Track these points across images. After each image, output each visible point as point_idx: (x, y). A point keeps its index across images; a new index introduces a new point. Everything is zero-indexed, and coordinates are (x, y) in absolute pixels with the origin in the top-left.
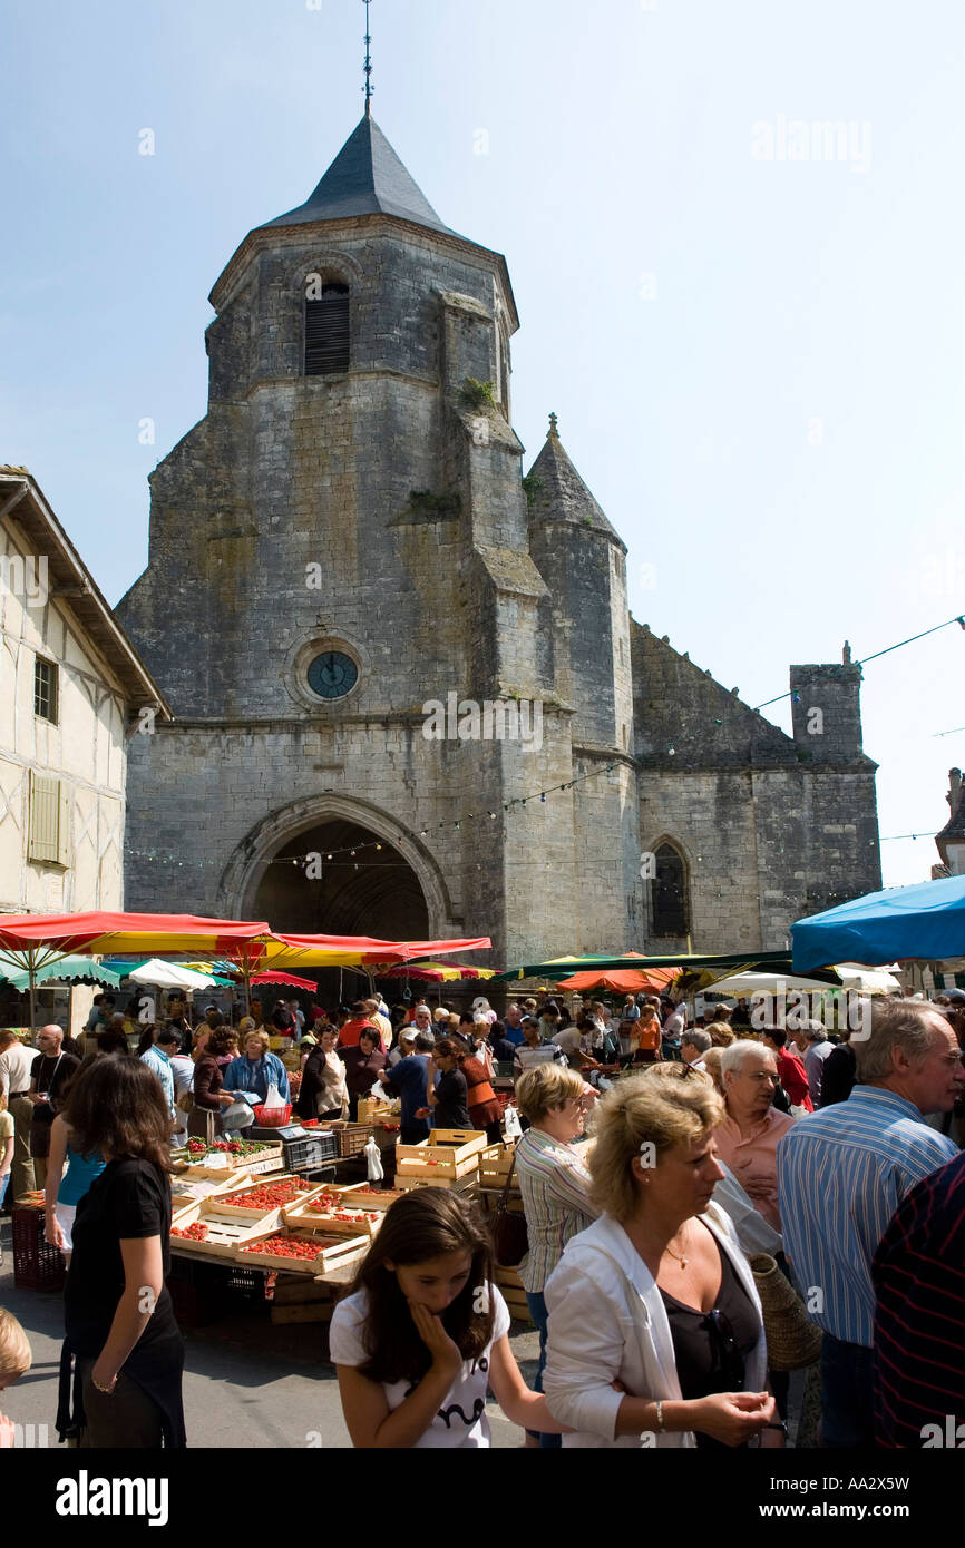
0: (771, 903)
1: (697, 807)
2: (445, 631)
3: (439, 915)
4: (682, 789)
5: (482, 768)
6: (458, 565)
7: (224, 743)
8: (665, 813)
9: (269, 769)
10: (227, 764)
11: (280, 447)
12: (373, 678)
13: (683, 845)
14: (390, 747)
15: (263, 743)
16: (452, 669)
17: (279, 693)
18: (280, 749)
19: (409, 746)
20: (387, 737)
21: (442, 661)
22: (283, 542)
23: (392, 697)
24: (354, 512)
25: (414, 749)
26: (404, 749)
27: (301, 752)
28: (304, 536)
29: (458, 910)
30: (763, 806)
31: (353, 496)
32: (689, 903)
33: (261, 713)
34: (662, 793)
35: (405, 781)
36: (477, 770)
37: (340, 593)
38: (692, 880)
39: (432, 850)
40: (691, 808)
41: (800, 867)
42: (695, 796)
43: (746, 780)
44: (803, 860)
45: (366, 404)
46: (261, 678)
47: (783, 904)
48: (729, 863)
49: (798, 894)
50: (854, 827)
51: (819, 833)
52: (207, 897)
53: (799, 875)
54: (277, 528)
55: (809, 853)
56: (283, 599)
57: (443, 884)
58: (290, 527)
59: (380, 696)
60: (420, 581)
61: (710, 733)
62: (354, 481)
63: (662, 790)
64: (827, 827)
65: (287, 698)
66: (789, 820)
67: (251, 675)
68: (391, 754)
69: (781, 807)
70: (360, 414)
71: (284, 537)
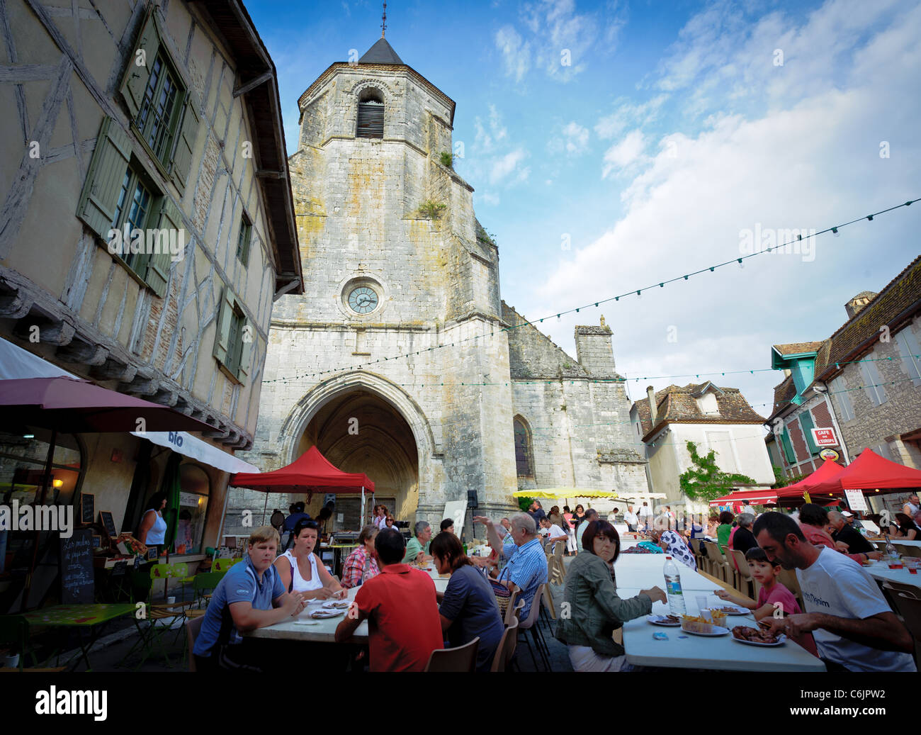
0: (579, 456)
1: (534, 399)
2: (434, 279)
3: (427, 453)
4: (526, 388)
5: (462, 356)
6: (442, 244)
7: (294, 336)
8: (518, 402)
9: (322, 354)
10: (294, 349)
11: (343, 171)
12: (391, 302)
13: (528, 421)
14: (400, 343)
15: (320, 336)
16: (437, 300)
17: (333, 307)
18: (330, 341)
19: (411, 344)
20: (398, 337)
21: (431, 295)
22: (342, 222)
23: (402, 314)
24: (383, 211)
25: (414, 345)
26: (408, 345)
27: (344, 344)
28: (354, 220)
29: (440, 449)
30: (570, 399)
31: (383, 201)
32: (532, 456)
33: (321, 319)
34: (515, 390)
35: (408, 365)
36: (457, 358)
37: (373, 252)
38: (534, 442)
39: (423, 408)
40: (531, 399)
41: (592, 435)
42: (533, 392)
43: (560, 385)
44: (593, 431)
45: (393, 156)
46: (322, 298)
47: (585, 457)
48: (553, 432)
49: (593, 451)
50: (617, 413)
51: (599, 416)
52: (270, 440)
53: (591, 440)
54: (338, 214)
55: (596, 427)
56: (339, 253)
57: (430, 432)
58: (346, 214)
59: (395, 313)
60: (419, 251)
61: (538, 359)
62: (384, 194)
63: (516, 388)
64: (602, 412)
65: (337, 311)
66: (584, 408)
67: (316, 295)
68: (400, 348)
69: (579, 400)
70: (389, 160)
71: (342, 219)
